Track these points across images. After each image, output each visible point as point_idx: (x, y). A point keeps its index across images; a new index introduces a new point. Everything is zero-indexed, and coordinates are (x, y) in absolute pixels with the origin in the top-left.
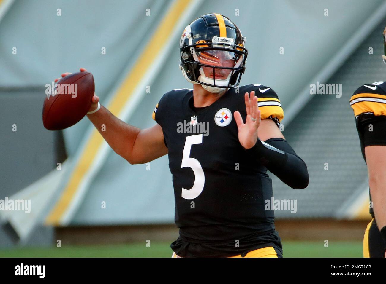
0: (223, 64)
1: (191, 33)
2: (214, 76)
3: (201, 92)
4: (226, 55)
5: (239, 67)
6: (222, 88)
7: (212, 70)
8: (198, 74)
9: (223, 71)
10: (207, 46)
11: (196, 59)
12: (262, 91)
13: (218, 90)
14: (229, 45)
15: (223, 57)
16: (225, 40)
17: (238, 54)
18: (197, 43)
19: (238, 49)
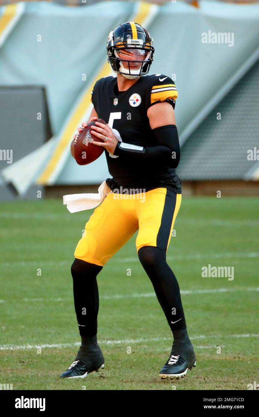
0: (136, 58)
1: (113, 37)
2: (129, 67)
3: (122, 78)
4: (139, 52)
5: (148, 60)
6: (136, 76)
7: (127, 63)
8: (119, 67)
9: (137, 63)
10: (123, 46)
11: (117, 56)
12: (161, 80)
13: (133, 77)
14: (139, 45)
15: (137, 53)
16: (136, 42)
17: (147, 51)
18: (117, 44)
19: (146, 48)
